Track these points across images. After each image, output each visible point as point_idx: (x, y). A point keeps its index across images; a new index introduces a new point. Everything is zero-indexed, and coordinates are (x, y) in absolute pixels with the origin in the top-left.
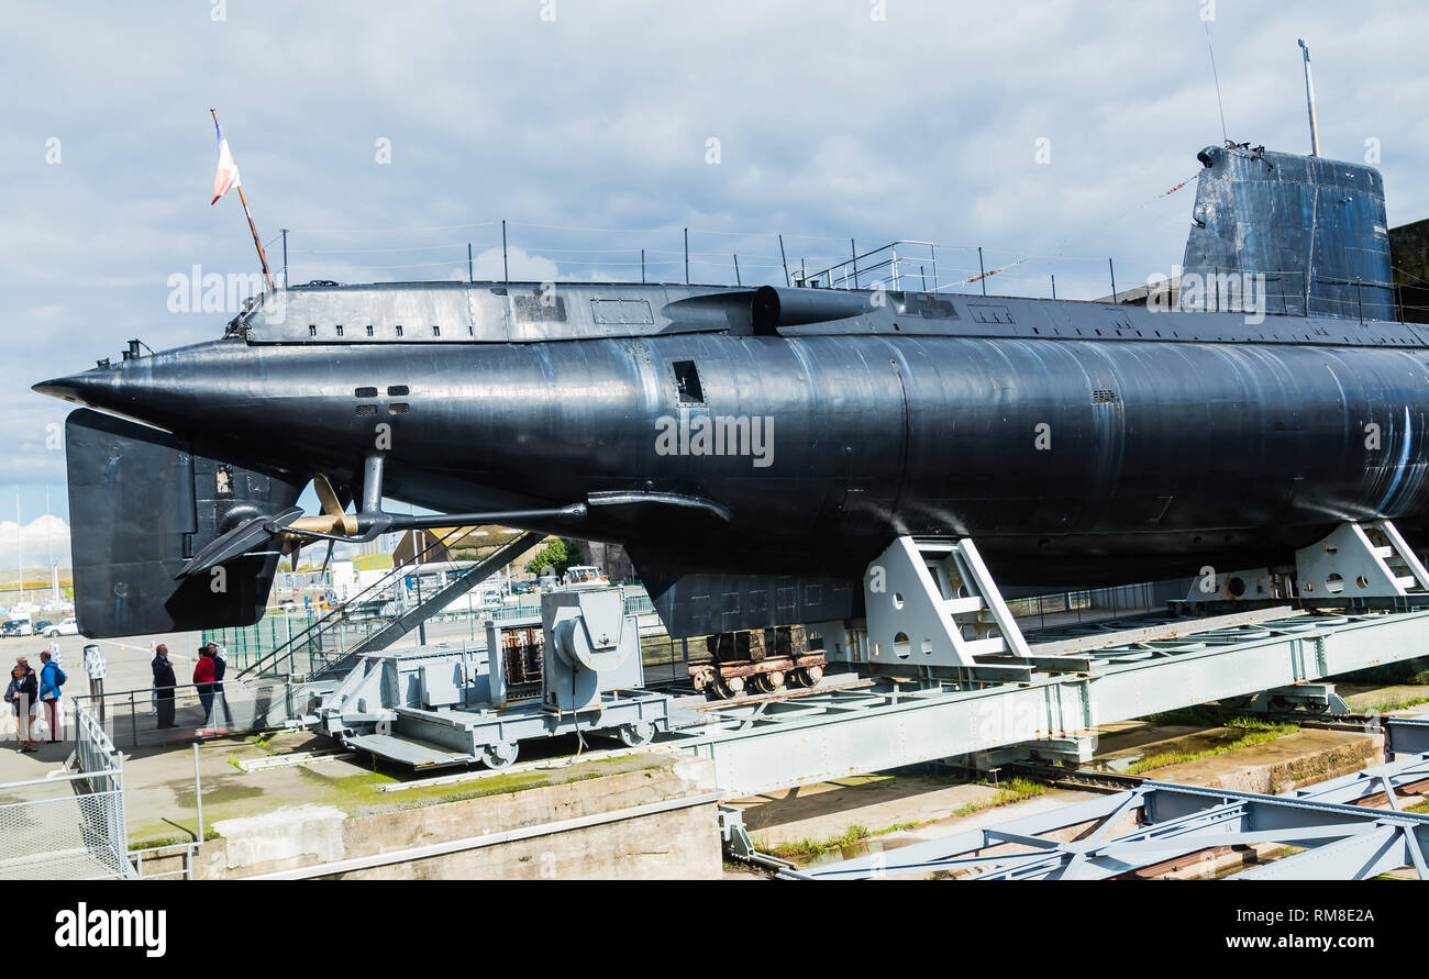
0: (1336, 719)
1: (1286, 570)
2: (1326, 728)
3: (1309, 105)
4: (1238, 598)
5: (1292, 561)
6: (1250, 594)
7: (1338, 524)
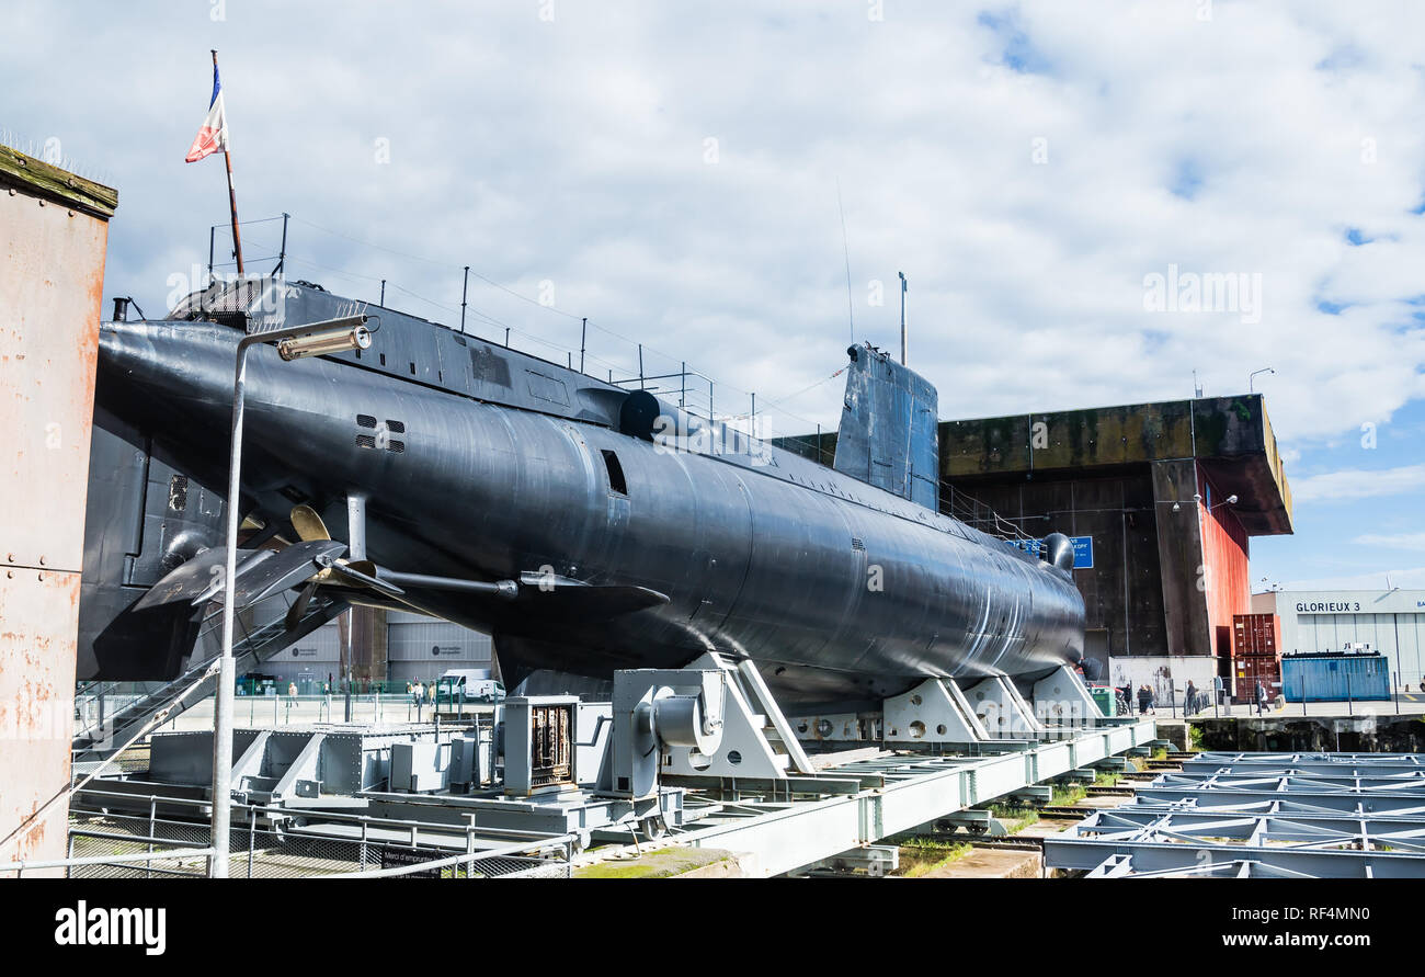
0: (996, 840)
1: (872, 716)
2: (989, 847)
3: (903, 326)
4: (825, 739)
5: (879, 708)
6: (837, 735)
7: (921, 680)
